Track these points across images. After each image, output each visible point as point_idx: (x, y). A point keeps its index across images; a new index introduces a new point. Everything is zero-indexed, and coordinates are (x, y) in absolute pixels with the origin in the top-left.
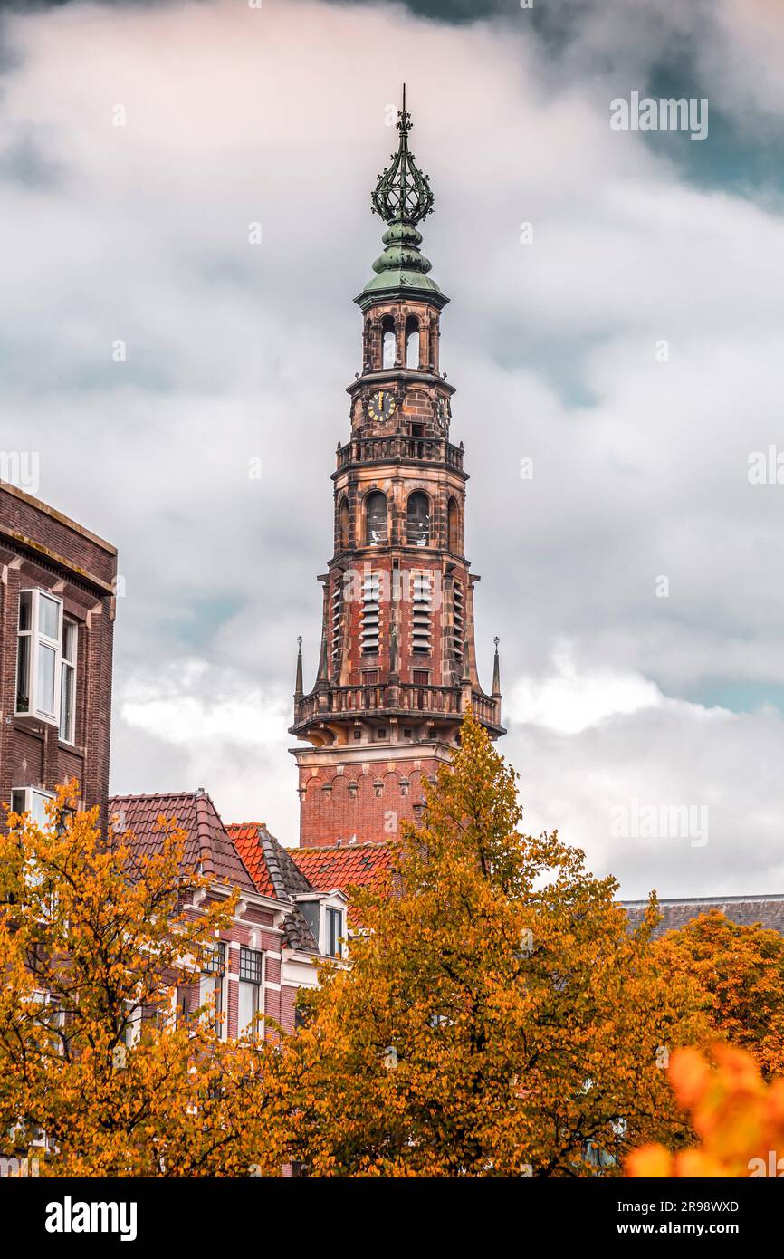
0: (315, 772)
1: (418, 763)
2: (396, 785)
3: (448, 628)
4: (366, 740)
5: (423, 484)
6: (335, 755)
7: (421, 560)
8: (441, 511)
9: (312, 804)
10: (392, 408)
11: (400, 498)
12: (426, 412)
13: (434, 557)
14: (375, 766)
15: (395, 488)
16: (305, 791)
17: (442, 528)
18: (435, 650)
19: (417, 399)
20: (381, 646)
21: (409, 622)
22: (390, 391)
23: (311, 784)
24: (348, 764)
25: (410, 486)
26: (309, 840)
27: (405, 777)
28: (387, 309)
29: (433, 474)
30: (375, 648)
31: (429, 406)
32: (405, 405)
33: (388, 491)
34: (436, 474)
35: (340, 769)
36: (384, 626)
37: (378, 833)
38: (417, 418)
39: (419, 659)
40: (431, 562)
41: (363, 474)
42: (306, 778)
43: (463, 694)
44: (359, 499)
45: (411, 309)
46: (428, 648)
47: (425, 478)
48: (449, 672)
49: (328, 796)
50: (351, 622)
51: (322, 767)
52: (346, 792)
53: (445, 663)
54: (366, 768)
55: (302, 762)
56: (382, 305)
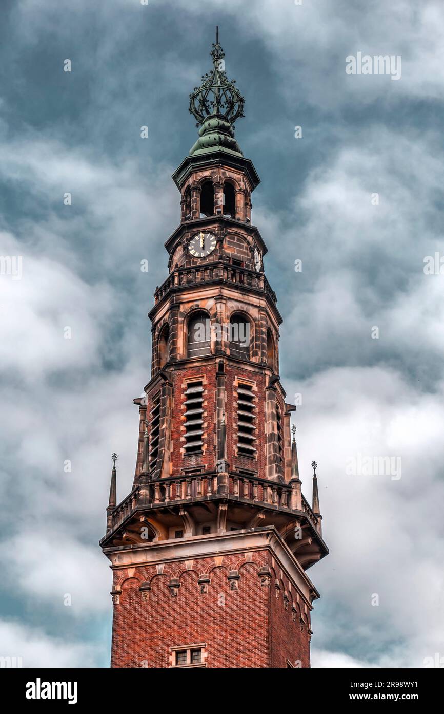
0: (131, 573)
1: (249, 556)
2: (223, 580)
3: (272, 435)
4: (190, 534)
5: (245, 307)
6: (155, 554)
7: (246, 371)
8: (262, 333)
9: (127, 606)
10: (213, 245)
11: (223, 314)
12: (244, 253)
13: (257, 370)
14: (200, 562)
15: (218, 305)
16: (120, 593)
17: (263, 347)
18: (260, 455)
19: (236, 241)
20: (206, 446)
21: (234, 424)
22: (211, 232)
23: (126, 585)
24: (168, 562)
25: (232, 305)
26: (123, 645)
27: (234, 571)
28: (207, 173)
29: (254, 300)
30: (199, 447)
31: (247, 249)
32: (225, 244)
33: (211, 309)
34: (258, 301)
35: (160, 568)
36: (209, 427)
37: (203, 632)
38: (236, 256)
39: (245, 461)
40: (255, 374)
41: (186, 297)
42: (120, 580)
43: (294, 492)
44: (180, 319)
45: (228, 174)
46: (254, 451)
47: (247, 301)
48: (277, 475)
49: (145, 598)
50: (172, 426)
51: (139, 567)
52: (167, 591)
53: (271, 468)
54: (189, 564)
55: (117, 563)
56: (202, 170)
